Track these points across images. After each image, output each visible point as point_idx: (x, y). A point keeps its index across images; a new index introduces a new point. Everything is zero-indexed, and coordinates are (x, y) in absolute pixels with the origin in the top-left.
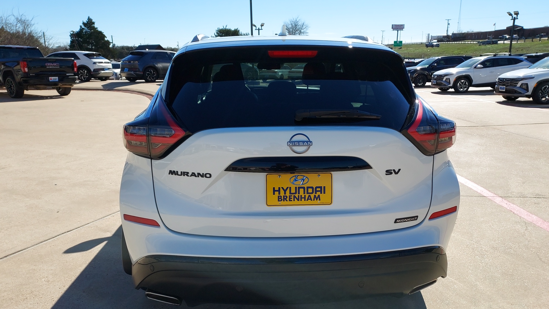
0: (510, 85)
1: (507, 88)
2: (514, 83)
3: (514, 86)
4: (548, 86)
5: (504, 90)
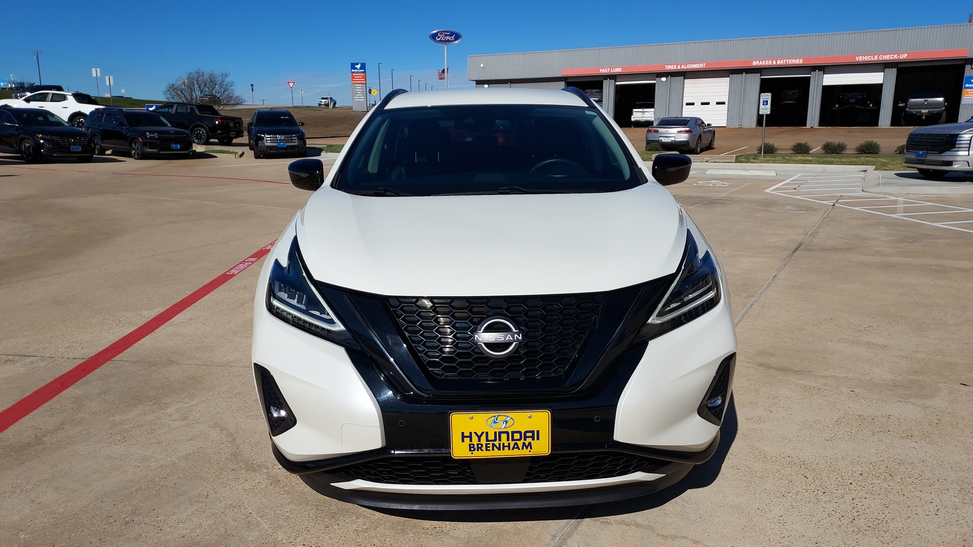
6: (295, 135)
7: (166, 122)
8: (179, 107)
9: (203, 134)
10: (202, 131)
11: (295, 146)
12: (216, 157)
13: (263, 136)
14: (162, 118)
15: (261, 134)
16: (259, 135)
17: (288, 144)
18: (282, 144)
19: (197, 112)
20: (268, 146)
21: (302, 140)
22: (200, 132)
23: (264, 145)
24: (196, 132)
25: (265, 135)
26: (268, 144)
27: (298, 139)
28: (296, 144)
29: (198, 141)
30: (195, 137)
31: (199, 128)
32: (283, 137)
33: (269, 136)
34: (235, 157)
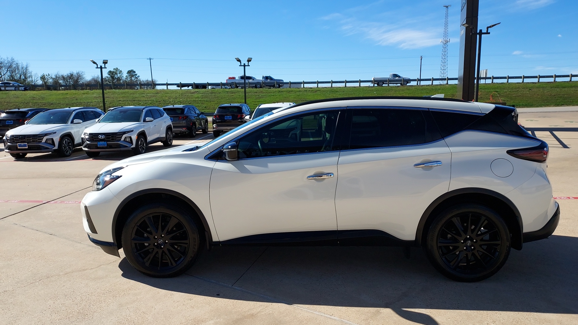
0: (32, 142)
1: (28, 144)
2: (38, 139)
3: (39, 142)
4: (67, 140)
5: (27, 147)
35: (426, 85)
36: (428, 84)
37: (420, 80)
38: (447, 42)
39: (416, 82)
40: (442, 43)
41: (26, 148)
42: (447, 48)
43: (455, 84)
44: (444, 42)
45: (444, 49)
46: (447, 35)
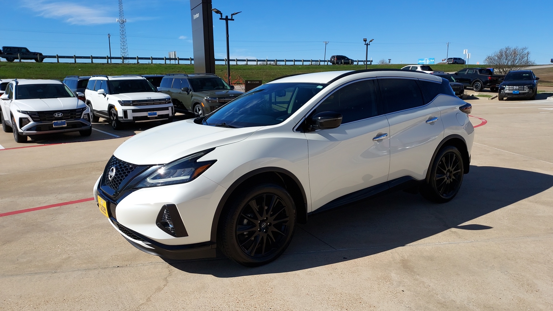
6: (527, 86)
7: (453, 79)
8: (469, 70)
9: (479, 86)
10: (479, 84)
11: (525, 93)
12: (479, 99)
13: (505, 87)
14: (452, 78)
15: (503, 86)
16: (502, 86)
17: (520, 92)
18: (516, 91)
19: (479, 73)
20: (506, 93)
21: (532, 89)
22: (478, 84)
23: (504, 93)
24: (476, 85)
25: (506, 86)
26: (507, 91)
27: (528, 88)
28: (527, 91)
29: (476, 90)
30: (474, 87)
31: (478, 82)
32: (517, 87)
33: (508, 87)
34: (489, 99)
35: (133, 64)
36: (134, 63)
37: (111, 58)
38: (124, 22)
39: (106, 60)
40: (119, 23)
41: (64, 126)
42: (124, 28)
43: (160, 64)
44: (120, 22)
45: (121, 29)
46: (123, 14)
